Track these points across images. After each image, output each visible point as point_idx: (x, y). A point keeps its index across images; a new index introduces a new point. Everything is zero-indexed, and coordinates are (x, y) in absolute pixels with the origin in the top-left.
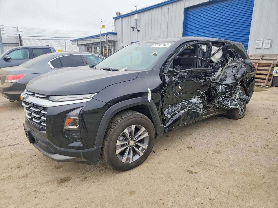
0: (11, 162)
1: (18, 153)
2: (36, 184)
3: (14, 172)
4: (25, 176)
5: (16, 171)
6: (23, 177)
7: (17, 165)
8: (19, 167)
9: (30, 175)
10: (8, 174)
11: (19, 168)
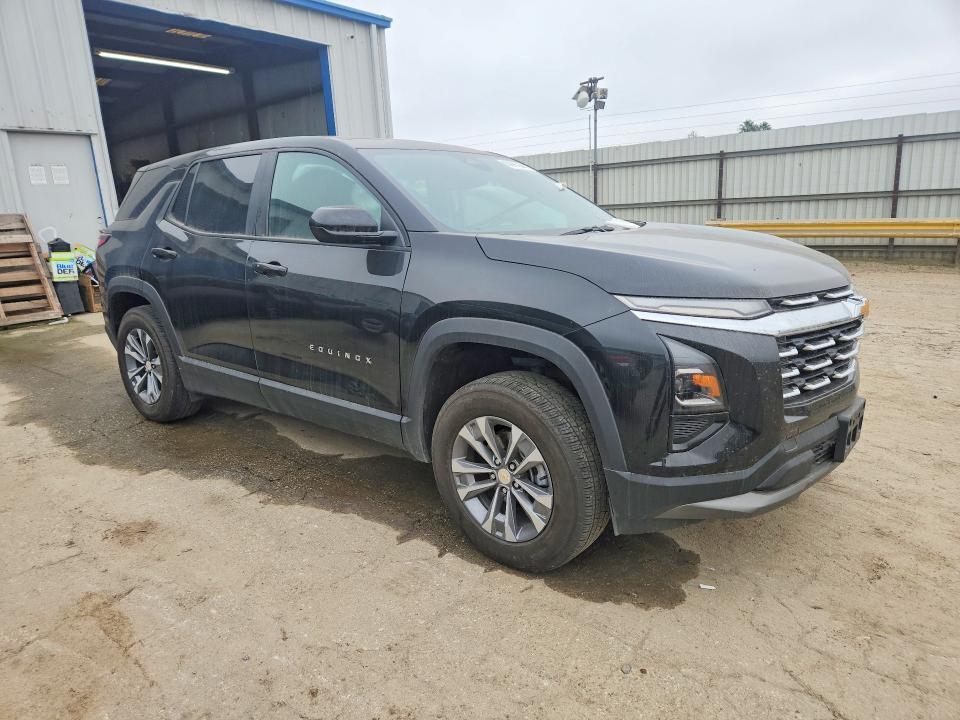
0: (891, 602)
1: (839, 625)
2: (873, 505)
3: (900, 561)
4: (880, 533)
5: (893, 561)
6: (888, 536)
7: (879, 578)
8: (878, 569)
9: (866, 529)
10: (923, 568)
11: (882, 567)
